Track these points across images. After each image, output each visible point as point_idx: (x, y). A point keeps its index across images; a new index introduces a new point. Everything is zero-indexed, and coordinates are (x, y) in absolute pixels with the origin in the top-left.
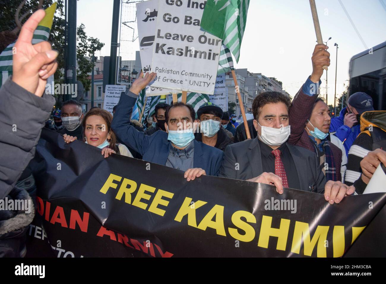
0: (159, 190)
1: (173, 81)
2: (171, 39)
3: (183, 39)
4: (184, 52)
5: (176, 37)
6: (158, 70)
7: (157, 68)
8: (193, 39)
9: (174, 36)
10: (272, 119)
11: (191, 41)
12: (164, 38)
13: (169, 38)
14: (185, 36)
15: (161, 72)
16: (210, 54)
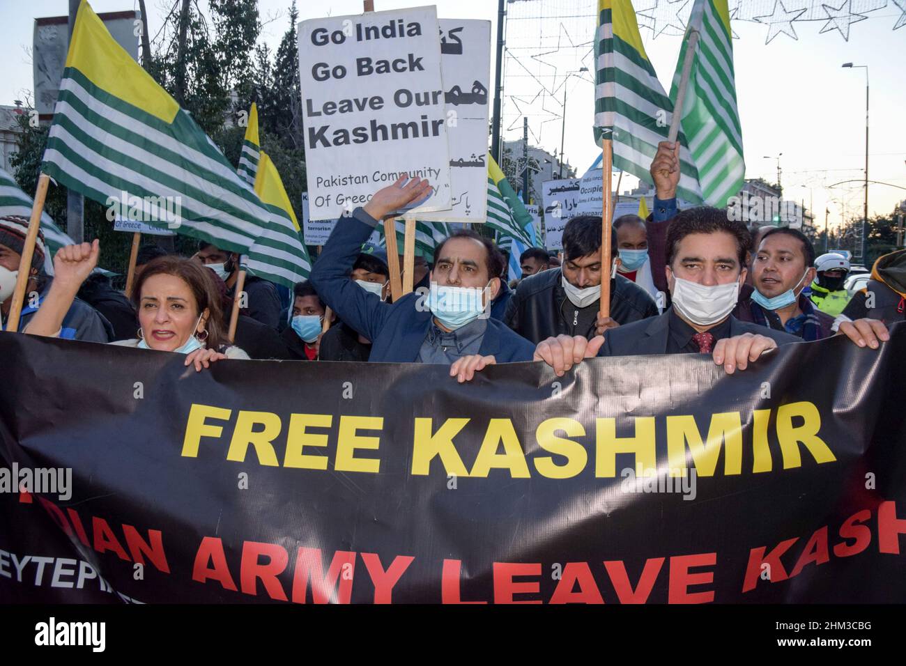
0: (344, 419)
1: (358, 199)
2: (338, 113)
3: (361, 108)
4: (369, 132)
5: (347, 106)
6: (323, 183)
7: (320, 180)
8: (383, 102)
9: (342, 105)
10: (697, 265)
11: (380, 107)
12: (323, 113)
13: (333, 112)
14: (365, 100)
15: (329, 185)
16: (425, 125)
